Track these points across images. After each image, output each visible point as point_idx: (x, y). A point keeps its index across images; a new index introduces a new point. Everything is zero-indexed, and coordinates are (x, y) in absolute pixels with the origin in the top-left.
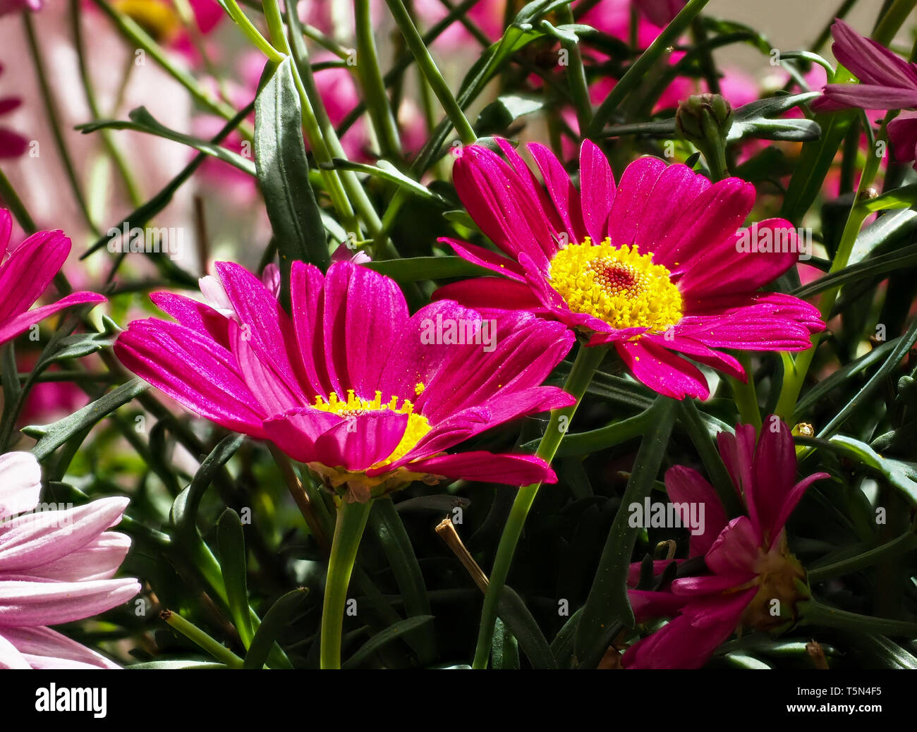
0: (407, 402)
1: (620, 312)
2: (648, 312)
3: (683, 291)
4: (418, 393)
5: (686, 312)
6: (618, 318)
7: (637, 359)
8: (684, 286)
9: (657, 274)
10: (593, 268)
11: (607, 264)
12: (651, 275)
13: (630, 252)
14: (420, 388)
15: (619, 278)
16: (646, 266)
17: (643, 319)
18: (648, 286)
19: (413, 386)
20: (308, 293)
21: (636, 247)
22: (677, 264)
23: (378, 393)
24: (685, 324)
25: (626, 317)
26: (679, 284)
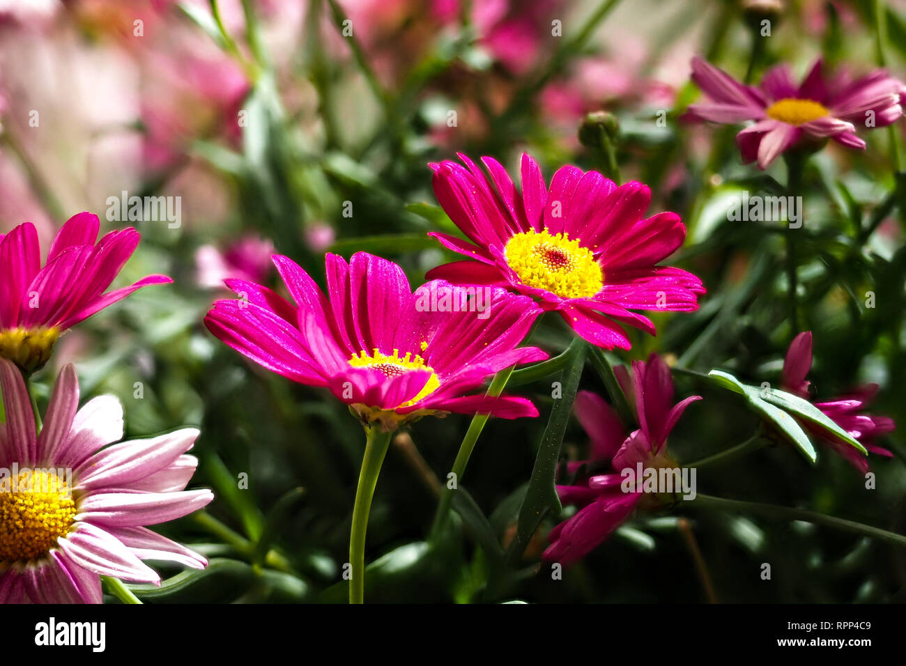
0: (418, 356)
1: (559, 284)
2: (579, 283)
3: (602, 266)
4: (423, 350)
5: (605, 282)
6: (558, 288)
7: (575, 319)
8: (602, 262)
9: (583, 254)
10: (537, 251)
11: (547, 248)
12: (579, 255)
13: (562, 237)
14: (424, 346)
15: (557, 259)
16: (574, 250)
17: (576, 289)
18: (578, 264)
19: (419, 345)
20: (338, 277)
21: (566, 234)
22: (596, 246)
23: (396, 351)
24: (605, 291)
25: (564, 287)
26: (599, 261)
